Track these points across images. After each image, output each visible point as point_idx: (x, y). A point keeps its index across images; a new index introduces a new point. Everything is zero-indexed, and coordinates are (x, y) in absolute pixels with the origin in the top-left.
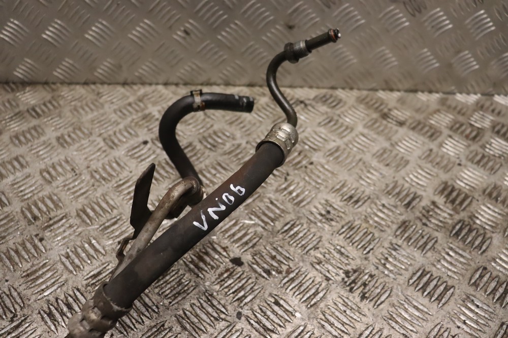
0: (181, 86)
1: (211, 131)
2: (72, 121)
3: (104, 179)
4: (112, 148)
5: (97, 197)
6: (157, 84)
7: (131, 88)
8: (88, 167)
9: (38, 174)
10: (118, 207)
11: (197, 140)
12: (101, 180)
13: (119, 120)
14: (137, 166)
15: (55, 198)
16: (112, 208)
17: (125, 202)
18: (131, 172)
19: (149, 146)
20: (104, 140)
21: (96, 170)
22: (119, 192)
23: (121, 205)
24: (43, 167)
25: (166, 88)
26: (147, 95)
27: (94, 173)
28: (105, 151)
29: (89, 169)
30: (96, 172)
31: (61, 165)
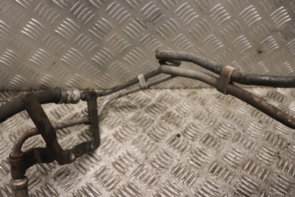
0: (182, 89)
1: (217, 124)
2: (119, 120)
3: (163, 167)
4: (158, 141)
5: (164, 183)
6: (166, 88)
7: (149, 92)
8: (147, 158)
9: (111, 167)
10: (182, 190)
11: (211, 132)
12: (161, 169)
13: (153, 118)
14: (181, 155)
15: (133, 186)
16: (179, 191)
17: (186, 185)
18: (179, 160)
19: (182, 138)
20: (149, 135)
21: (153, 160)
22: (178, 177)
23: (184, 188)
24: (114, 161)
25: (173, 91)
26: (163, 97)
27: (153, 163)
28: (153, 144)
29: (148, 160)
30: (154, 162)
31: (125, 158)
